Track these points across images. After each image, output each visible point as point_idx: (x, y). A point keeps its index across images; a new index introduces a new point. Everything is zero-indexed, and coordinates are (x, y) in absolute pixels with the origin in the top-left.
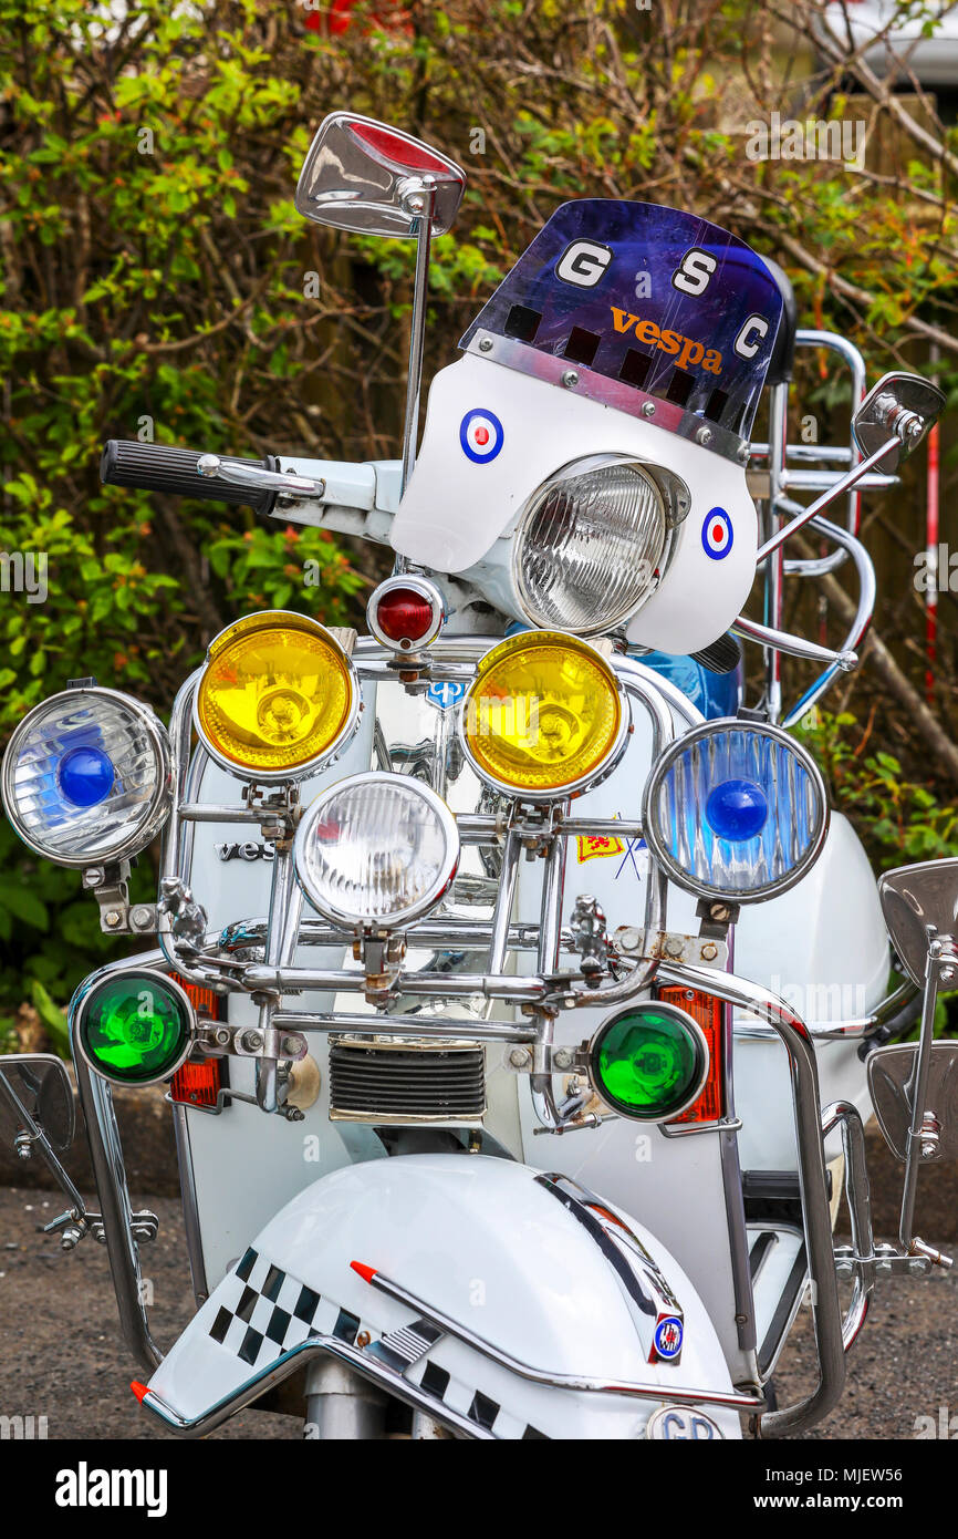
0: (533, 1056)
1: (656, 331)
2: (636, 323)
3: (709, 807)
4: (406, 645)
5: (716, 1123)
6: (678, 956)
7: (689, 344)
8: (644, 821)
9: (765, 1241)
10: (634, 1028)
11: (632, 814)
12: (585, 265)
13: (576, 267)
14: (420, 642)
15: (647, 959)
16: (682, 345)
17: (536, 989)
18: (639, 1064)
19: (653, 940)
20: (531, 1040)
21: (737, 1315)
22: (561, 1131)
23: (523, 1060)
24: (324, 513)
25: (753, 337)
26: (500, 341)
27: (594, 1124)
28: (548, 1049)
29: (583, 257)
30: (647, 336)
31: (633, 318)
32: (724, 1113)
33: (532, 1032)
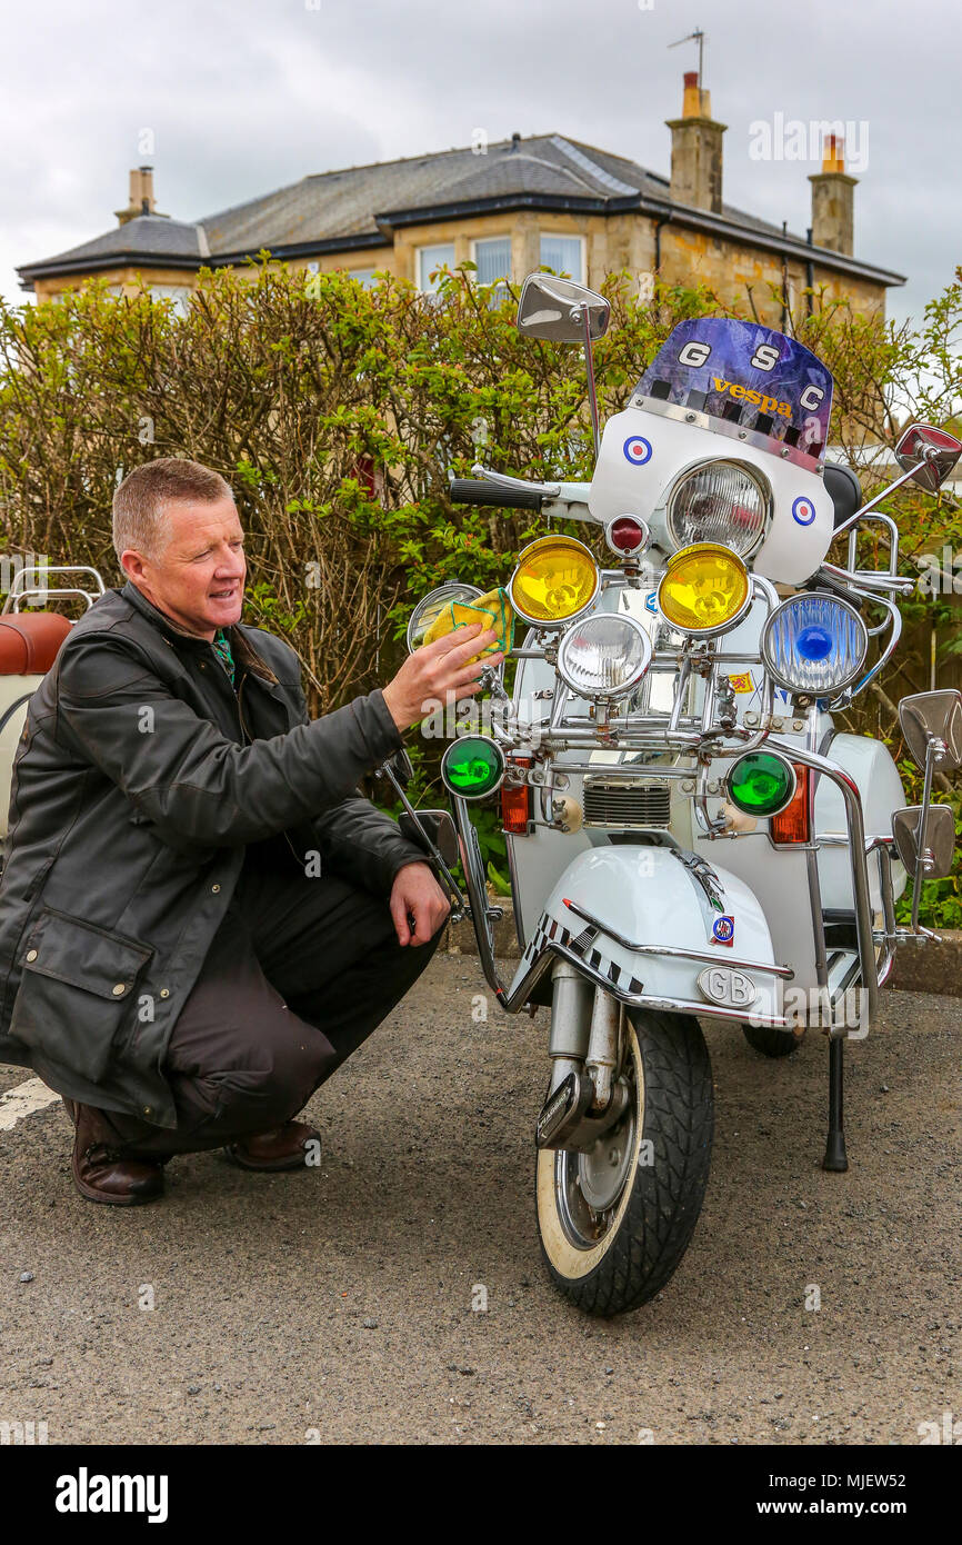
0: (695, 786)
1: (743, 391)
2: (729, 387)
3: (798, 644)
4: (627, 552)
5: (804, 845)
6: (780, 728)
7: (766, 399)
8: (762, 653)
9: (836, 957)
10: (753, 770)
11: (754, 649)
12: (694, 355)
13: (689, 357)
14: (635, 550)
15: (762, 730)
16: (762, 398)
17: (696, 739)
18: (755, 787)
19: (764, 719)
20: (694, 777)
21: (817, 963)
22: (714, 838)
23: (690, 787)
24: (569, 508)
25: (812, 398)
26: (649, 400)
27: (733, 837)
28: (705, 782)
29: (693, 351)
30: (737, 394)
31: (728, 384)
32: (809, 840)
33: (695, 773)
